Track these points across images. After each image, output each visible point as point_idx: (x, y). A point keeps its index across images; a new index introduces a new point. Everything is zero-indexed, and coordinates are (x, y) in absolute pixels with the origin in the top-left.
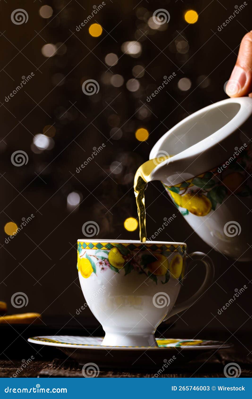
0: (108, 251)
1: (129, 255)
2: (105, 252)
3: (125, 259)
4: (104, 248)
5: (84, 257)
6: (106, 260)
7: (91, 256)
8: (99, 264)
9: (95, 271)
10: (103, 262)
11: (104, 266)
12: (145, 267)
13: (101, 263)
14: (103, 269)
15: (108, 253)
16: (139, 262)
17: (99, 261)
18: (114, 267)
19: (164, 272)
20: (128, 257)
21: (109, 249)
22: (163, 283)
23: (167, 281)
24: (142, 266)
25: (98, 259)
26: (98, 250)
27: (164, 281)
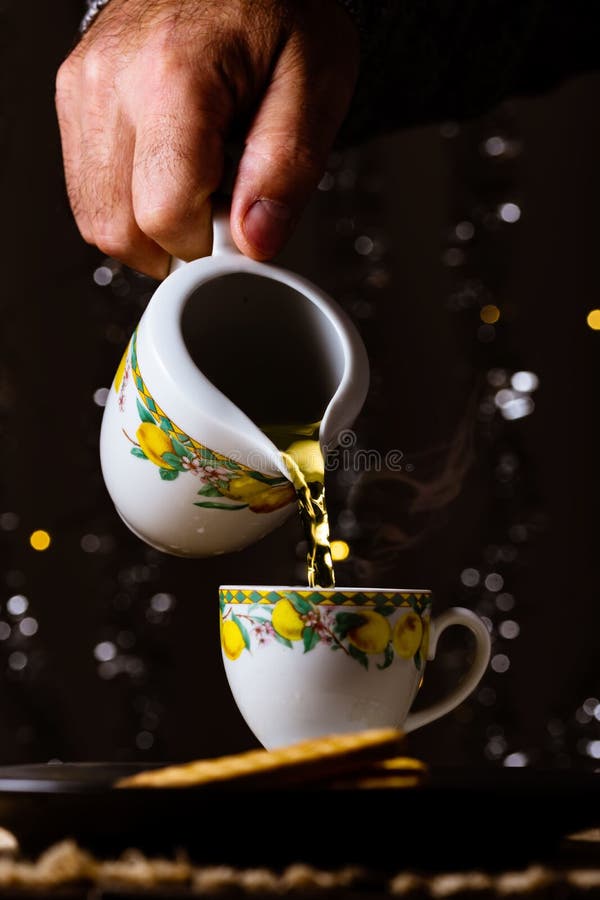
0: (272, 606)
1: (310, 613)
2: (265, 608)
3: (305, 621)
4: (264, 600)
5: (229, 618)
6: (267, 624)
7: (240, 616)
8: (255, 632)
9: (247, 646)
10: (264, 628)
11: (264, 635)
12: (343, 636)
13: (258, 630)
14: (262, 641)
15: (272, 611)
16: (331, 628)
17: (254, 627)
18: (283, 637)
19: (382, 644)
20: (310, 618)
21: (274, 602)
22: (379, 667)
23: (388, 663)
24: (338, 636)
25: (252, 622)
26: (253, 604)
27: (382, 665)
